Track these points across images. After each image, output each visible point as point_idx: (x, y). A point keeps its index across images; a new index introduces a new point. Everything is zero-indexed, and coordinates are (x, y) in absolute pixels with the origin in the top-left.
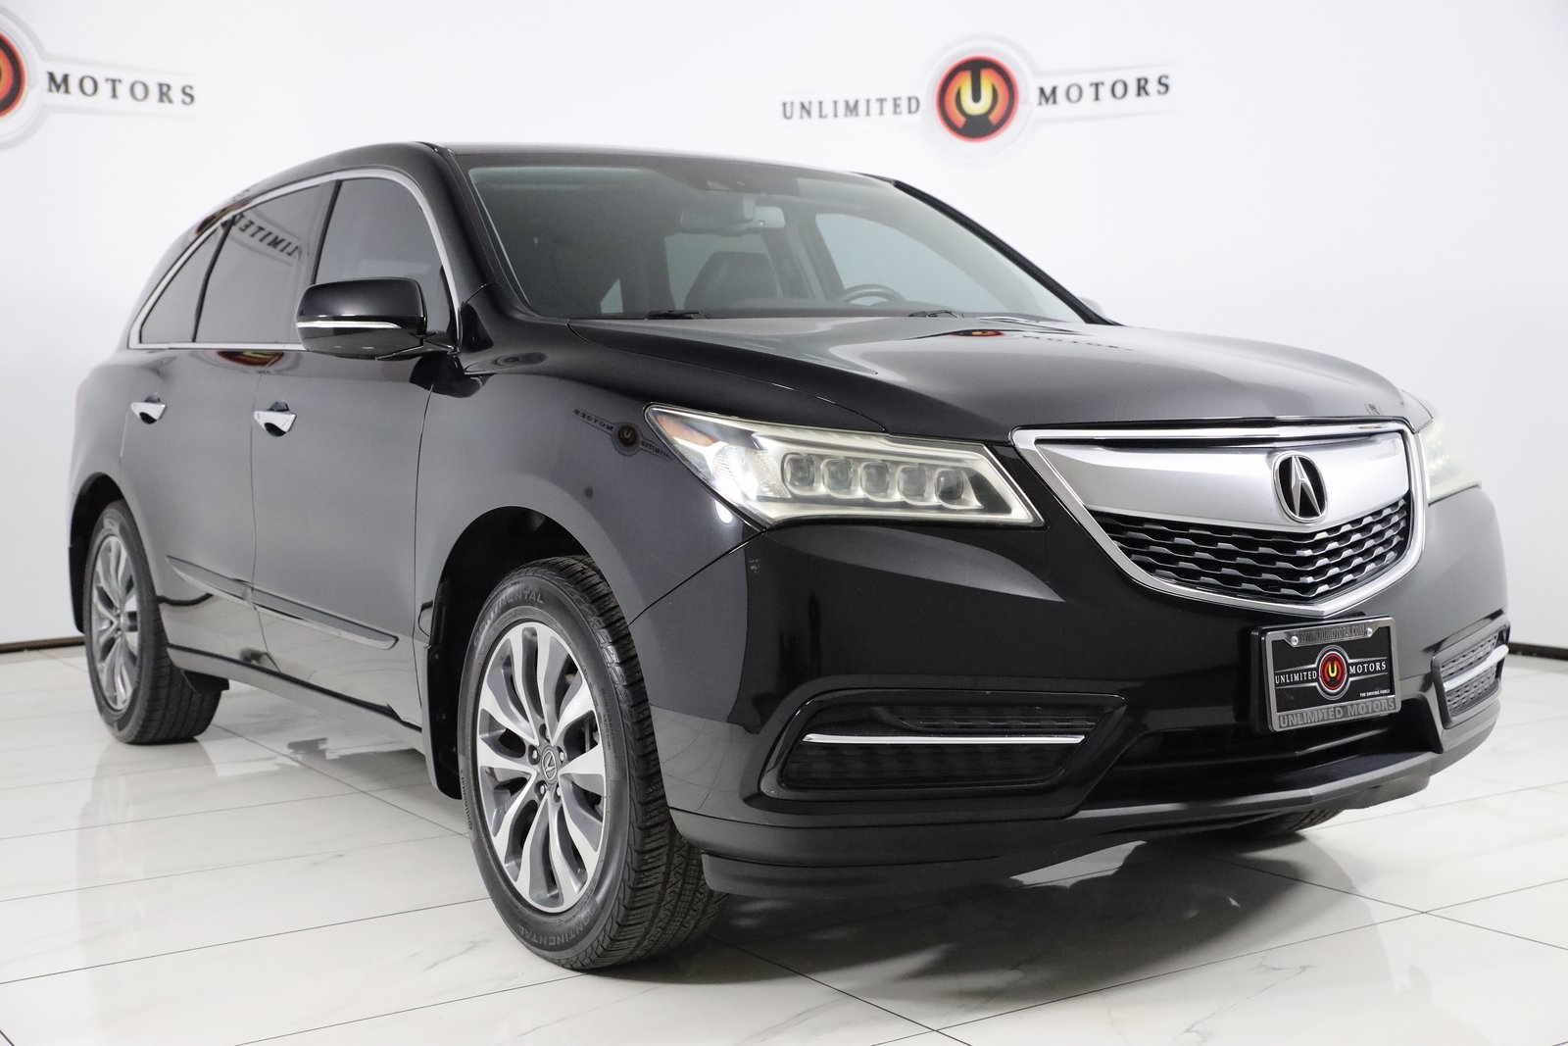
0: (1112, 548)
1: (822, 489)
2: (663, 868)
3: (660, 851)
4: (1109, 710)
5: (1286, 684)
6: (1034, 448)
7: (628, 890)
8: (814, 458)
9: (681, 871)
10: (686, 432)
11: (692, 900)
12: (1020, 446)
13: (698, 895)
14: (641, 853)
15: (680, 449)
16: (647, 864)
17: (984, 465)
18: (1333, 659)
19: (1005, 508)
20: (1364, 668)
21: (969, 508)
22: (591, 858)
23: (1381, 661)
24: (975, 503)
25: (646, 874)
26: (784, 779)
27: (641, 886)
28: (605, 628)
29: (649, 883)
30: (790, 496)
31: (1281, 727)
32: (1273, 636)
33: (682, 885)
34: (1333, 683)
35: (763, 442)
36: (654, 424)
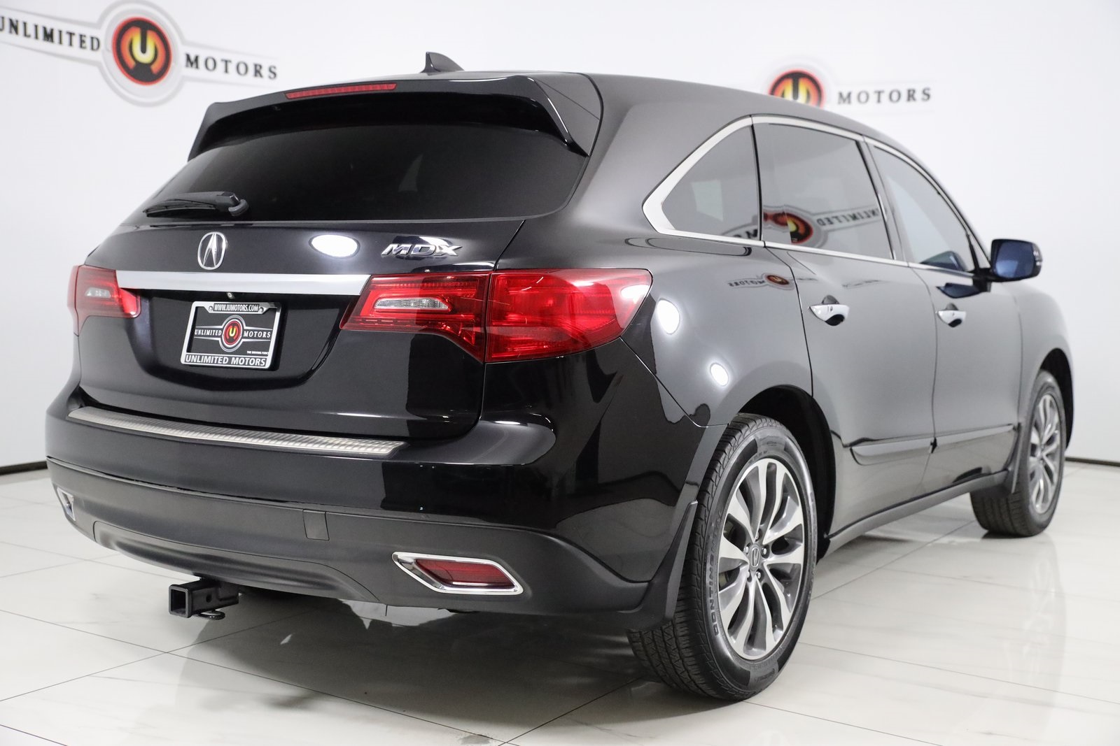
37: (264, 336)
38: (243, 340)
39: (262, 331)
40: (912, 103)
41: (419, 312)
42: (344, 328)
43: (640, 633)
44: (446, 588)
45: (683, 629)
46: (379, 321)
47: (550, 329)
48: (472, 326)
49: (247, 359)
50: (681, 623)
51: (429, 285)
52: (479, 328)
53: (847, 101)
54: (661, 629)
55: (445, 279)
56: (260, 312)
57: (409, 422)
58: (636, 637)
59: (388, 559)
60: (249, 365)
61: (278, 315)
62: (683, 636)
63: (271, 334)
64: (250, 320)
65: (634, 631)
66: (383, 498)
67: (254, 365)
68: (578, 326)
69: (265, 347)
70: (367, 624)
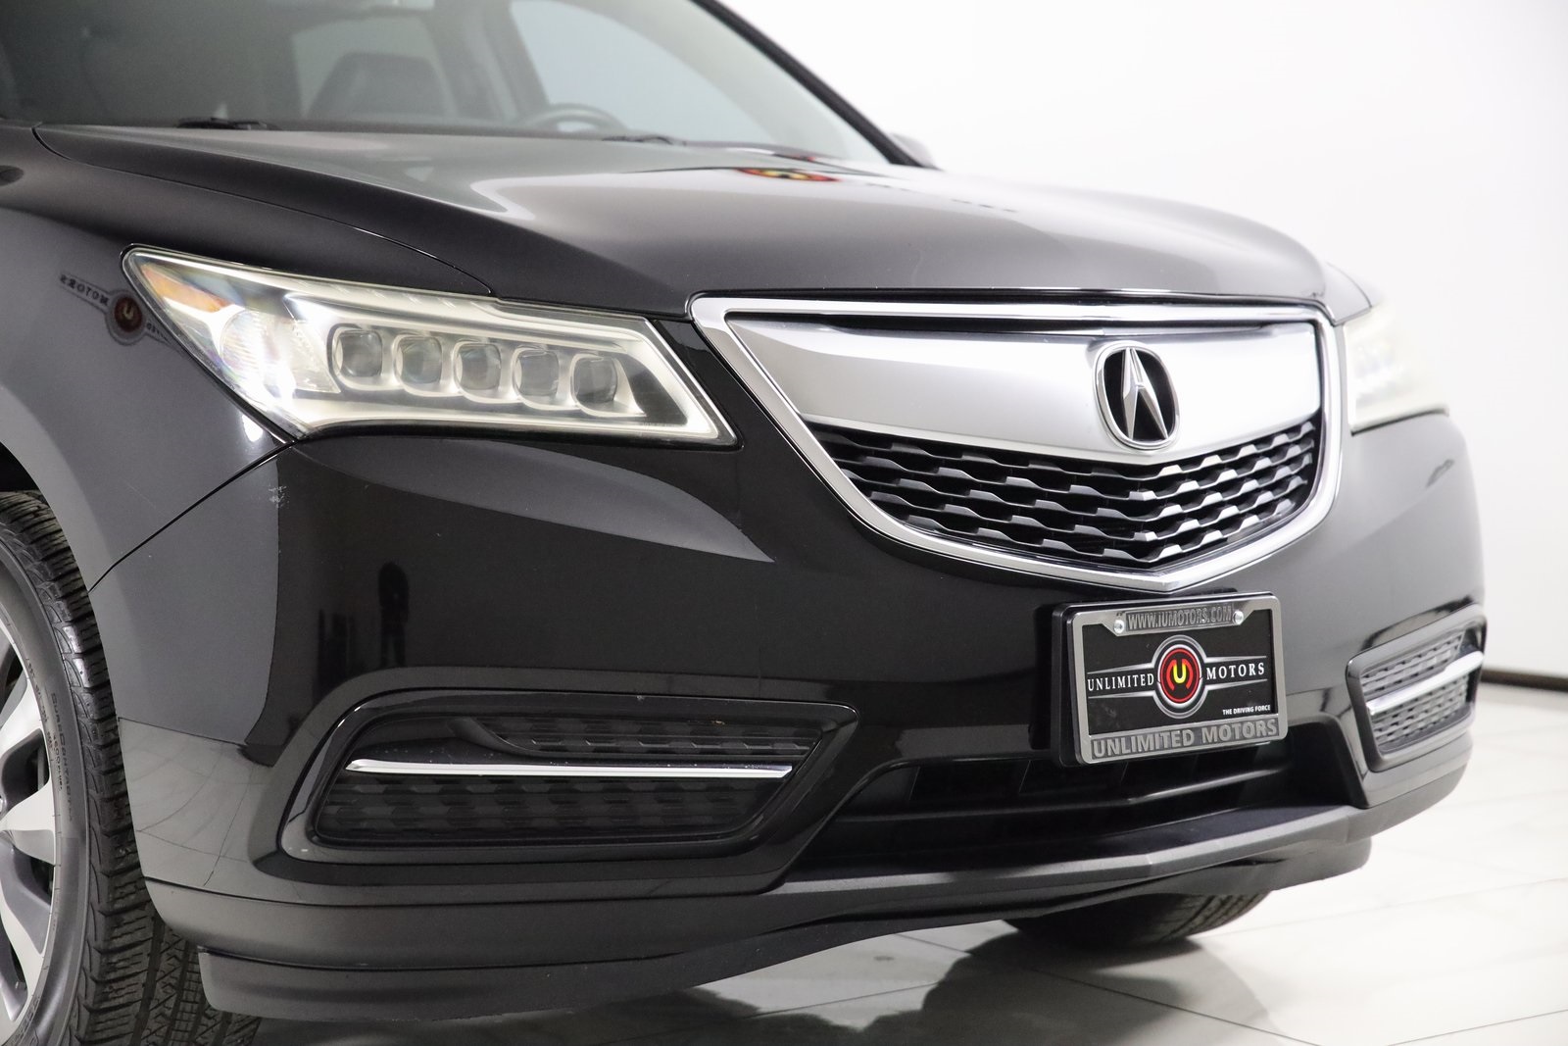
0: (840, 481)
1: (392, 381)
2: (143, 978)
3: (138, 949)
4: (832, 726)
5: (1104, 692)
6: (723, 326)
7: (85, 1014)
8: (382, 333)
9: (173, 982)
10: (186, 290)
11: (195, 1027)
12: (703, 323)
13: (204, 1020)
14: (106, 953)
15: (172, 315)
16: (115, 970)
17: (647, 350)
18: (1179, 656)
19: (676, 416)
20: (1229, 671)
21: (626, 417)
22: (33, 963)
23: (1256, 662)
24: (634, 409)
25: (115, 986)
26: (317, 831)
27: (106, 1005)
28: (63, 598)
29: (121, 1001)
30: (337, 391)
31: (1094, 757)
32: (1081, 620)
33: (177, 1005)
34: (1180, 692)
35: (301, 307)
36: (135, 278)
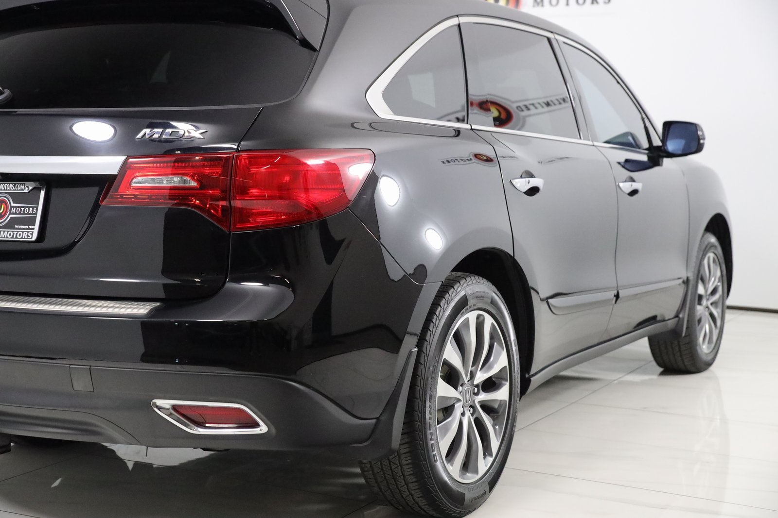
37: (31, 211)
38: (11, 216)
39: (29, 208)
40: (595, 6)
41: (172, 189)
42: (103, 203)
43: (370, 463)
44: (200, 429)
45: (407, 459)
46: (135, 197)
47: (287, 202)
48: (218, 200)
49: (15, 233)
50: (405, 453)
51: (180, 164)
52: (225, 202)
53: (540, 4)
54: (389, 460)
55: (193, 159)
56: (26, 190)
57: (165, 285)
58: (366, 467)
59: (147, 406)
60: (16, 237)
61: (43, 193)
62: (407, 464)
63: (37, 210)
64: (17, 197)
65: (365, 462)
66: (142, 353)
67: (22, 238)
68: (311, 199)
69: (32, 221)
70: (130, 466)
